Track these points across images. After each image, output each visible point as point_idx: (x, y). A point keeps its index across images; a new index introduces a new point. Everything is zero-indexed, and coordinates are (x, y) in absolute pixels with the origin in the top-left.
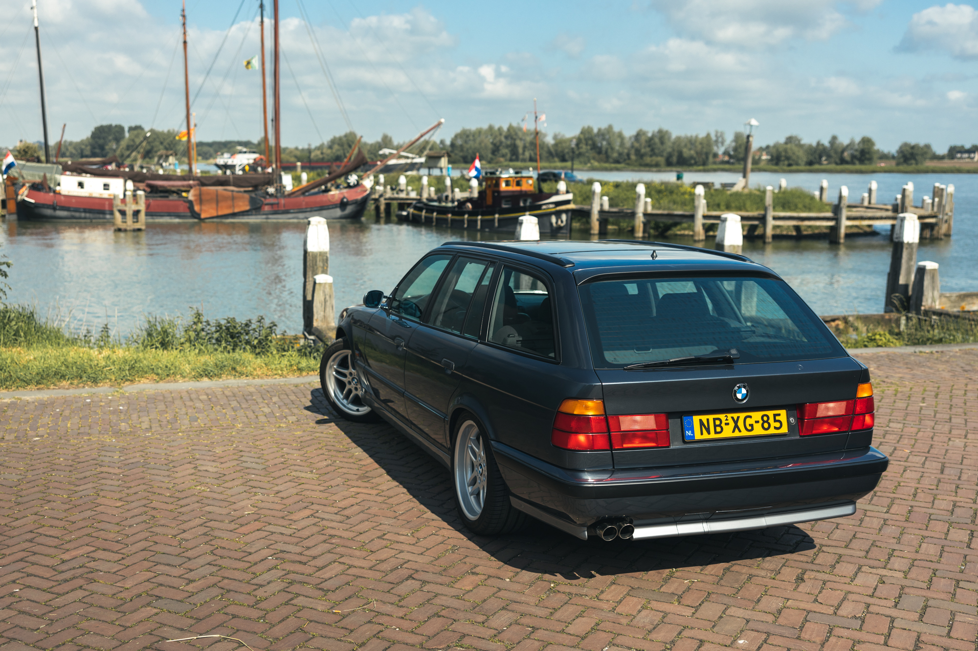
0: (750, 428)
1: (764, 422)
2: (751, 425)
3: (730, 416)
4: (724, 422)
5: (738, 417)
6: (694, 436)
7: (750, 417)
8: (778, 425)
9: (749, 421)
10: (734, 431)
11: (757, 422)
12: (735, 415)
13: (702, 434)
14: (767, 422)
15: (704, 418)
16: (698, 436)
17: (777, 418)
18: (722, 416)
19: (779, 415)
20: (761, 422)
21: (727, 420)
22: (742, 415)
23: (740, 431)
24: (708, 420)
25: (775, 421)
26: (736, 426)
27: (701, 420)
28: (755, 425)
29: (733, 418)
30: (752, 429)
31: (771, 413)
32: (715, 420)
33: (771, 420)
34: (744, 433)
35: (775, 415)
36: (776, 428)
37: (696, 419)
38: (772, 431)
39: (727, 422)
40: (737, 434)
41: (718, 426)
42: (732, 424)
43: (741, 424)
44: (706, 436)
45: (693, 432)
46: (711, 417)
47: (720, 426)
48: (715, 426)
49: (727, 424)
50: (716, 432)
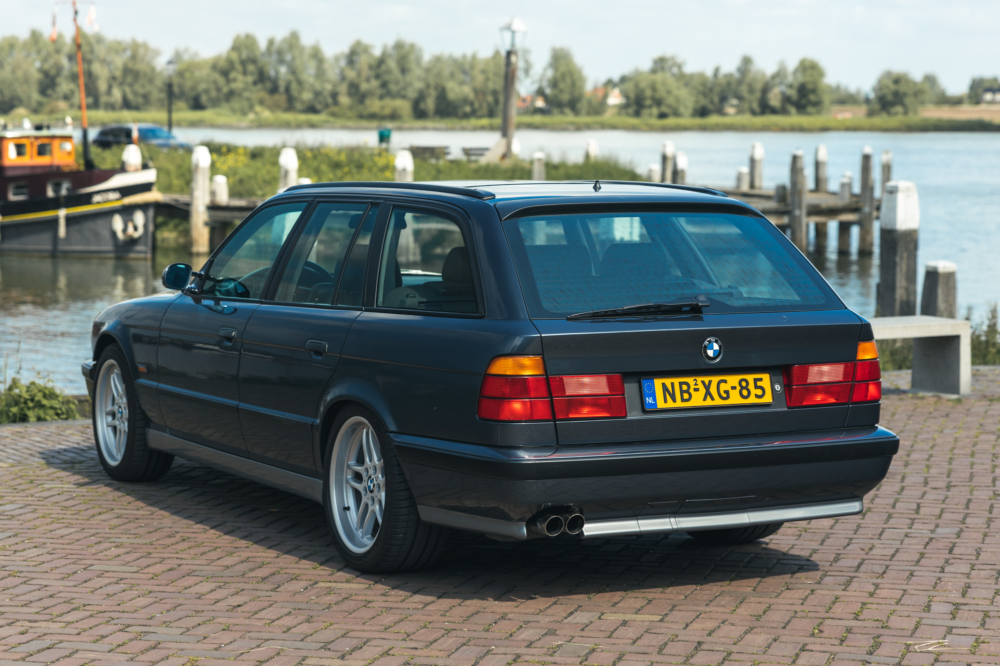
0: (725, 395)
1: (742, 388)
2: (727, 392)
3: (699, 379)
4: (692, 387)
5: (710, 382)
6: (656, 404)
7: (725, 381)
8: (760, 392)
9: (723, 387)
10: (705, 399)
11: (734, 388)
12: (707, 379)
13: (666, 401)
14: (746, 388)
15: (668, 382)
16: (661, 404)
17: (759, 384)
18: (690, 380)
19: (761, 380)
20: (739, 388)
21: (696, 384)
22: (715, 379)
23: (713, 399)
24: (672, 384)
25: (756, 387)
26: (708, 393)
27: (664, 384)
28: (731, 392)
29: (703, 382)
30: (728, 397)
31: (750, 378)
32: (681, 384)
33: (751, 386)
34: (718, 402)
35: (756, 380)
36: (757, 396)
37: (658, 383)
38: (752, 400)
39: (696, 387)
40: (709, 402)
41: (686, 392)
42: (703, 391)
43: (713, 390)
44: (670, 404)
45: (655, 399)
46: (677, 381)
47: (688, 391)
48: (682, 392)
49: (696, 390)
50: (683, 400)
